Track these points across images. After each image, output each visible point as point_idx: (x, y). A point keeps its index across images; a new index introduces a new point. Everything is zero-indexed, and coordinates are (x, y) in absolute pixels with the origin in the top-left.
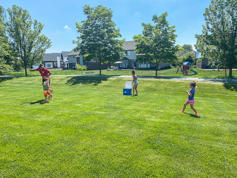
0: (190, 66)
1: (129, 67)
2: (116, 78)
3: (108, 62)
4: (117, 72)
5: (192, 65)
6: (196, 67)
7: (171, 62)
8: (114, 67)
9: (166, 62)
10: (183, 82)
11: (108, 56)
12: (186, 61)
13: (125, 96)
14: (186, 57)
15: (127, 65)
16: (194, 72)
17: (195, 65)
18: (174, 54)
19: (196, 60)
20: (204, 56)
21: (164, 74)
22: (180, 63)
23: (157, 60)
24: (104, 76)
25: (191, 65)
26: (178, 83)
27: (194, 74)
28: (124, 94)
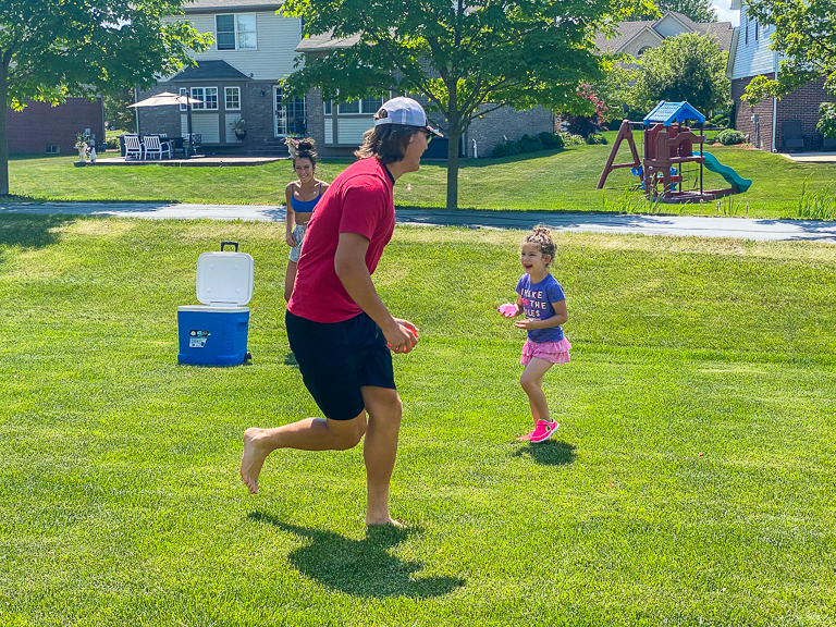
0: (697, 133)
1: (251, 141)
2: (128, 226)
3: (63, 89)
4: (151, 178)
5: (710, 127)
6: (741, 141)
7: (558, 100)
8: (131, 141)
9: (523, 104)
10: (644, 255)
11: (61, 46)
12: (671, 94)
13: (193, 376)
14: (664, 70)
15: (239, 125)
16: (728, 178)
17: (733, 126)
18: (577, 37)
19: (738, 85)
20: (798, 52)
21: (513, 193)
22: (626, 108)
23: (451, 84)
24: (29, 210)
25: (699, 126)
26: (610, 260)
27: (727, 192)
28: (188, 357)
